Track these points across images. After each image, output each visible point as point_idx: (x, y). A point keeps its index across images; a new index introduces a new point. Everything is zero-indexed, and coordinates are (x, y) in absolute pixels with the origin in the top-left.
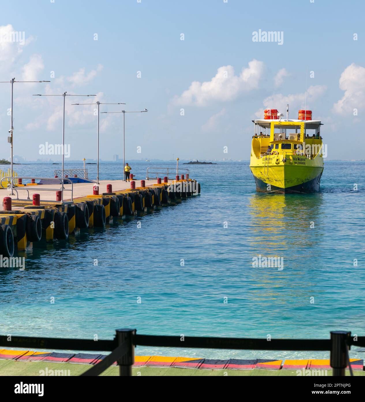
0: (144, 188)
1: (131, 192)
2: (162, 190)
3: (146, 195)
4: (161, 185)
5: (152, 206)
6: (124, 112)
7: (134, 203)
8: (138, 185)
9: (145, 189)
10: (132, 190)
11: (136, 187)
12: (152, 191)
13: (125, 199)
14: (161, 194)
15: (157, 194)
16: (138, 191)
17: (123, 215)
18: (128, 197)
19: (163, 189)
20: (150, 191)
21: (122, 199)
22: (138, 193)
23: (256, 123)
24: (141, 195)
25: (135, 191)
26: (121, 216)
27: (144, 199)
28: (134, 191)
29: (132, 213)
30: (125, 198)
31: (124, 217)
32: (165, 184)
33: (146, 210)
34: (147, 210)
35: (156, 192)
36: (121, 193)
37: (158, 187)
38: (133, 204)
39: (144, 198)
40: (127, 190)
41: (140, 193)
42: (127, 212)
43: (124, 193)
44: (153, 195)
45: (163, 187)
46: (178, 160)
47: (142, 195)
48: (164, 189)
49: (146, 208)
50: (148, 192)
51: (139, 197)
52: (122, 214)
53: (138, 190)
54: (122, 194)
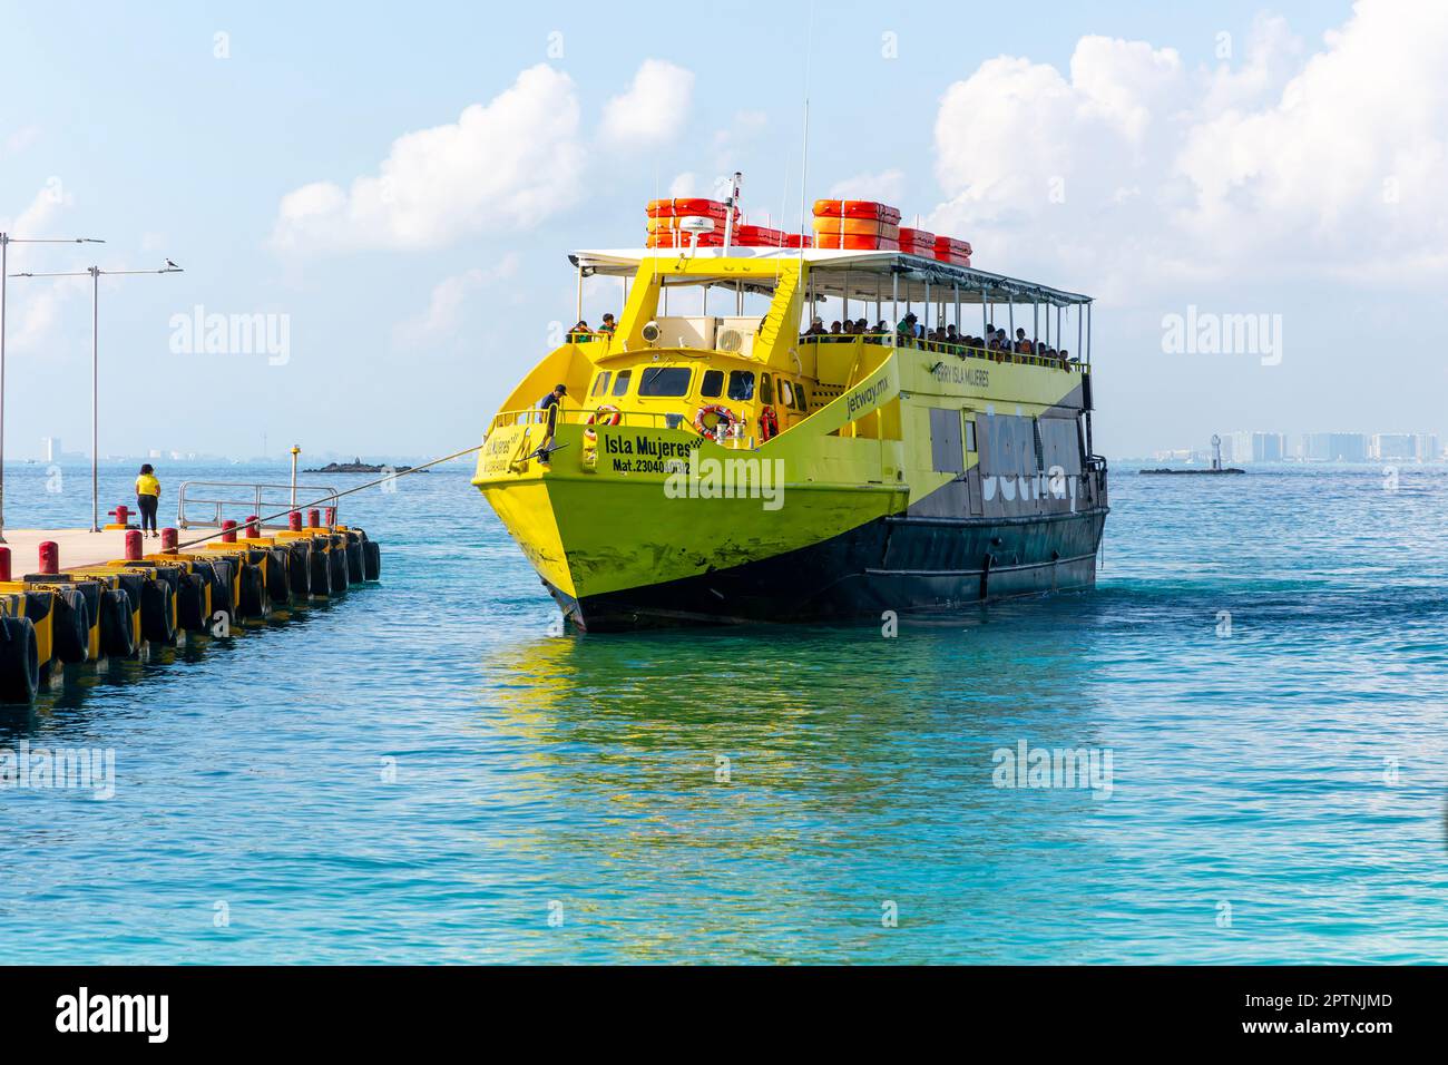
0: (175, 559)
1: (126, 571)
2: (241, 564)
3: (182, 585)
4: (238, 547)
5: (204, 624)
6: (95, 272)
7: (138, 611)
8: (153, 546)
9: (179, 563)
10: (128, 565)
11: (144, 554)
12: (204, 570)
13: (107, 599)
14: (238, 579)
15: (224, 581)
16: (153, 569)
17: (101, 656)
18: (115, 590)
19: (244, 561)
20: (196, 568)
21: (98, 598)
22: (154, 578)
23: (584, 268)
24: (164, 585)
25: (143, 569)
26: (92, 662)
27: (174, 598)
28: (138, 569)
29: (132, 648)
30: (105, 594)
31: (102, 666)
32: (255, 542)
33: (181, 640)
34: (184, 640)
35: (219, 571)
36: (92, 575)
37: (225, 553)
38: (137, 617)
39: (175, 594)
40: (111, 564)
41: (161, 574)
42: (114, 645)
43: (103, 575)
44: (207, 583)
45: (243, 554)
46: (295, 453)
47: (167, 585)
48: (247, 559)
49: (183, 631)
50: (189, 571)
51: (157, 590)
52: (96, 655)
53: (152, 564)
54: (95, 578)
